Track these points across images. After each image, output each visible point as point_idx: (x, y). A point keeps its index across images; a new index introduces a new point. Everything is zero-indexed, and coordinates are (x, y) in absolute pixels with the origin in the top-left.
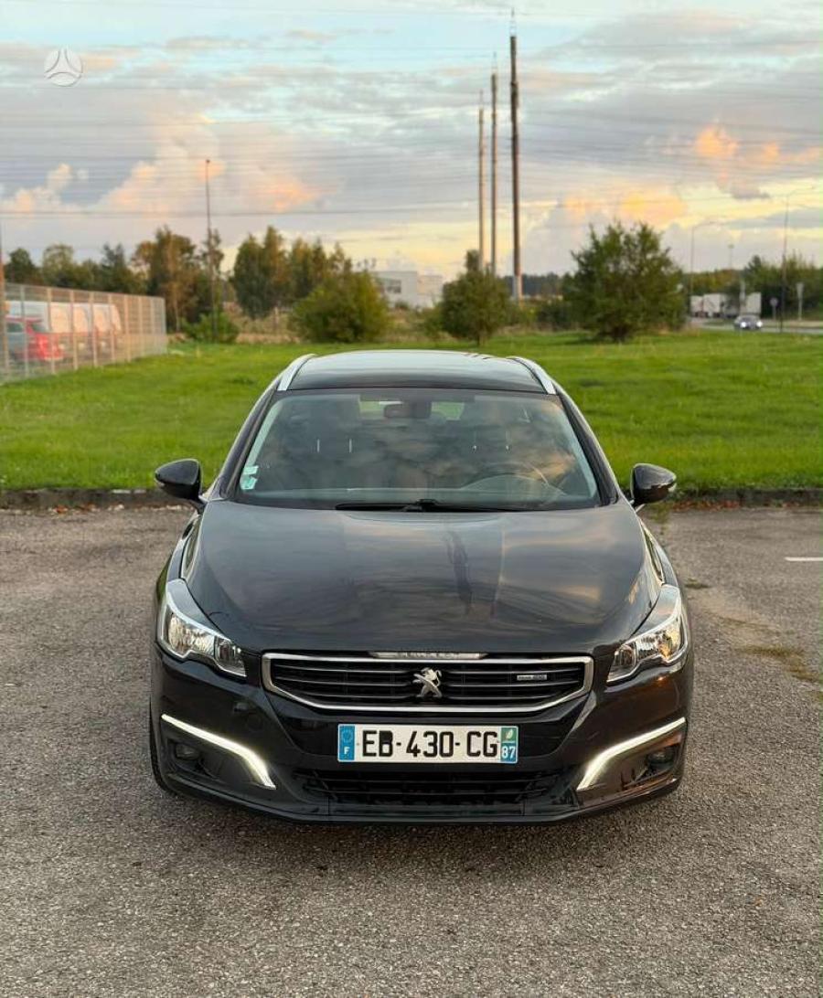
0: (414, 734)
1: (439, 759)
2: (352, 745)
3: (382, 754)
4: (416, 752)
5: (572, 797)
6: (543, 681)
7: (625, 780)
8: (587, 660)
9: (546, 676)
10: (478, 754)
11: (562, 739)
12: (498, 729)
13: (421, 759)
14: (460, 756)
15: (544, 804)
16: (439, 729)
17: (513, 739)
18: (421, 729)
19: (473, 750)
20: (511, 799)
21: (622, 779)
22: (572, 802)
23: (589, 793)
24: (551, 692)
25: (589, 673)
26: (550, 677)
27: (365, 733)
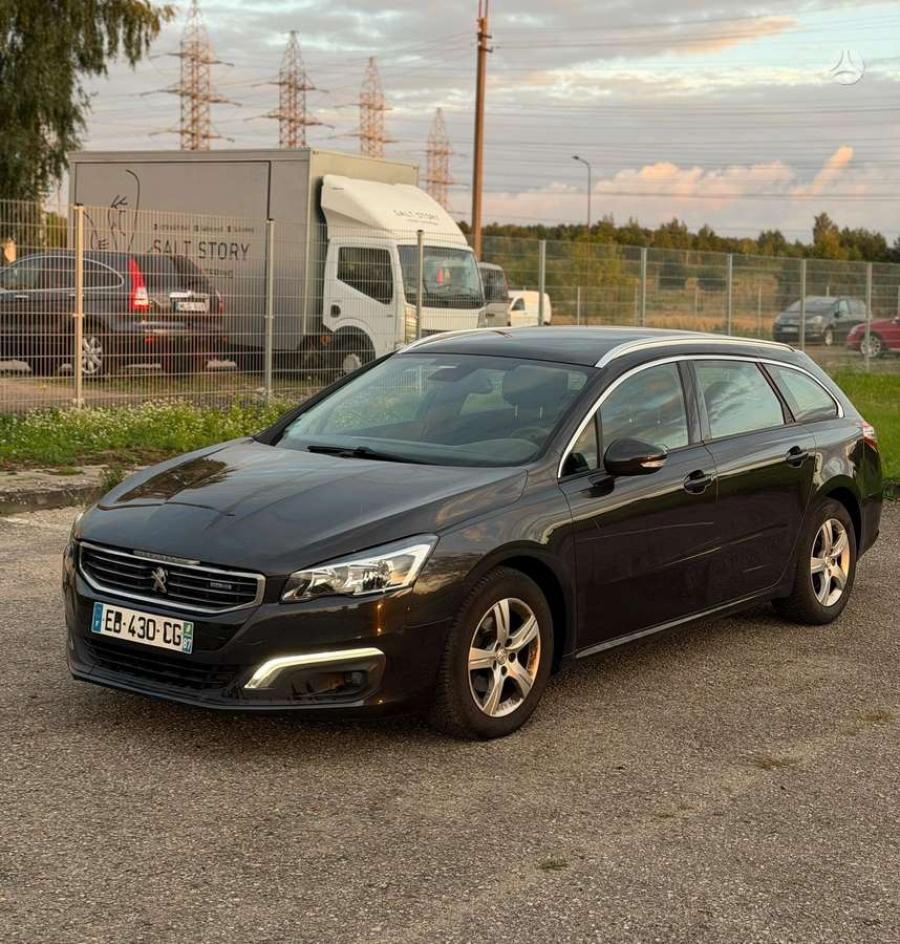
0: (134, 617)
1: (145, 641)
2: (100, 619)
3: (116, 631)
4: (132, 631)
5: (239, 693)
6: (228, 590)
7: (298, 691)
8: (260, 578)
9: (230, 587)
10: (169, 642)
11: (228, 640)
12: (181, 623)
13: (136, 639)
14: (158, 642)
15: (215, 694)
16: (148, 616)
17: (190, 633)
18: (139, 614)
19: (168, 638)
20: (196, 686)
21: (294, 689)
22: (238, 698)
23: (256, 694)
24: (234, 600)
25: (261, 589)
26: (234, 588)
27: (109, 611)
